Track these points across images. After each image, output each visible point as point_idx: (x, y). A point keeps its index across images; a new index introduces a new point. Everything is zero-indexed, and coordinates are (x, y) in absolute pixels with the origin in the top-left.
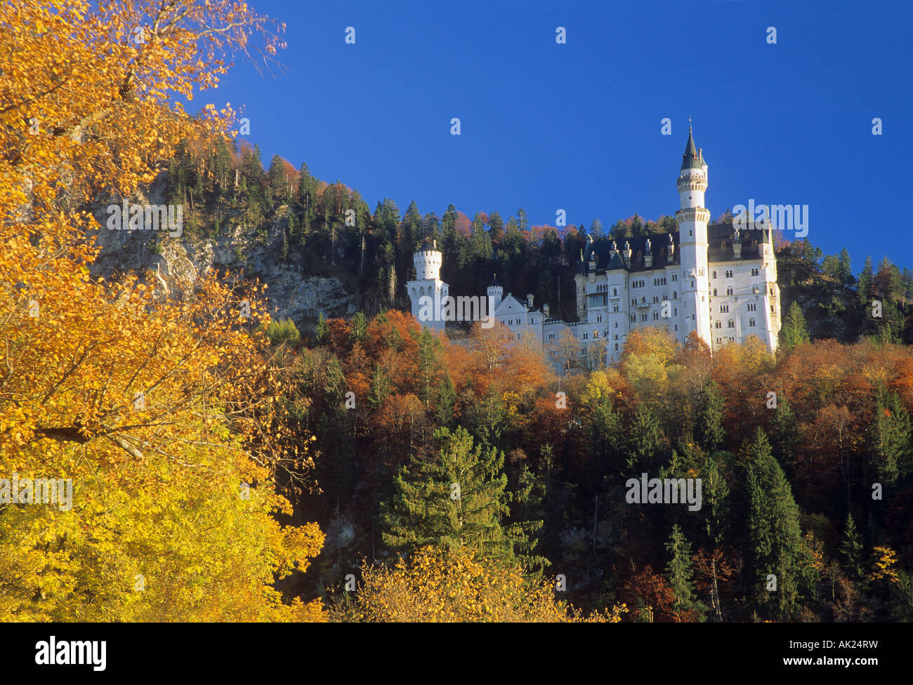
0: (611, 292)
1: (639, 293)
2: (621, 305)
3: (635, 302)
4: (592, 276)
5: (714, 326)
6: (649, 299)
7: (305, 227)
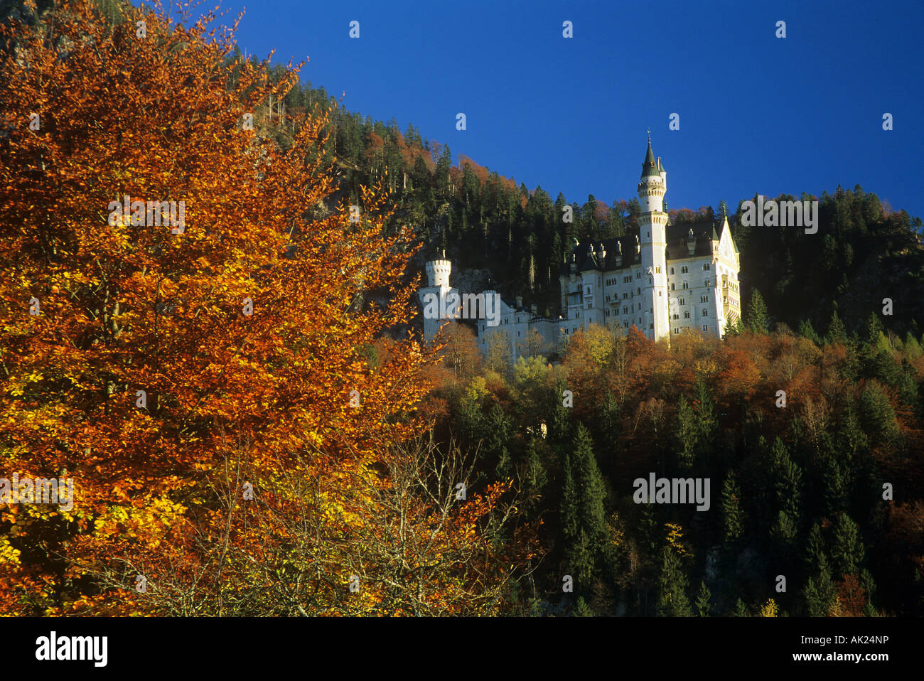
0: (585, 291)
1: (611, 290)
2: (593, 302)
3: (608, 298)
4: (573, 276)
5: (672, 318)
6: (620, 296)
7: (462, 222)
